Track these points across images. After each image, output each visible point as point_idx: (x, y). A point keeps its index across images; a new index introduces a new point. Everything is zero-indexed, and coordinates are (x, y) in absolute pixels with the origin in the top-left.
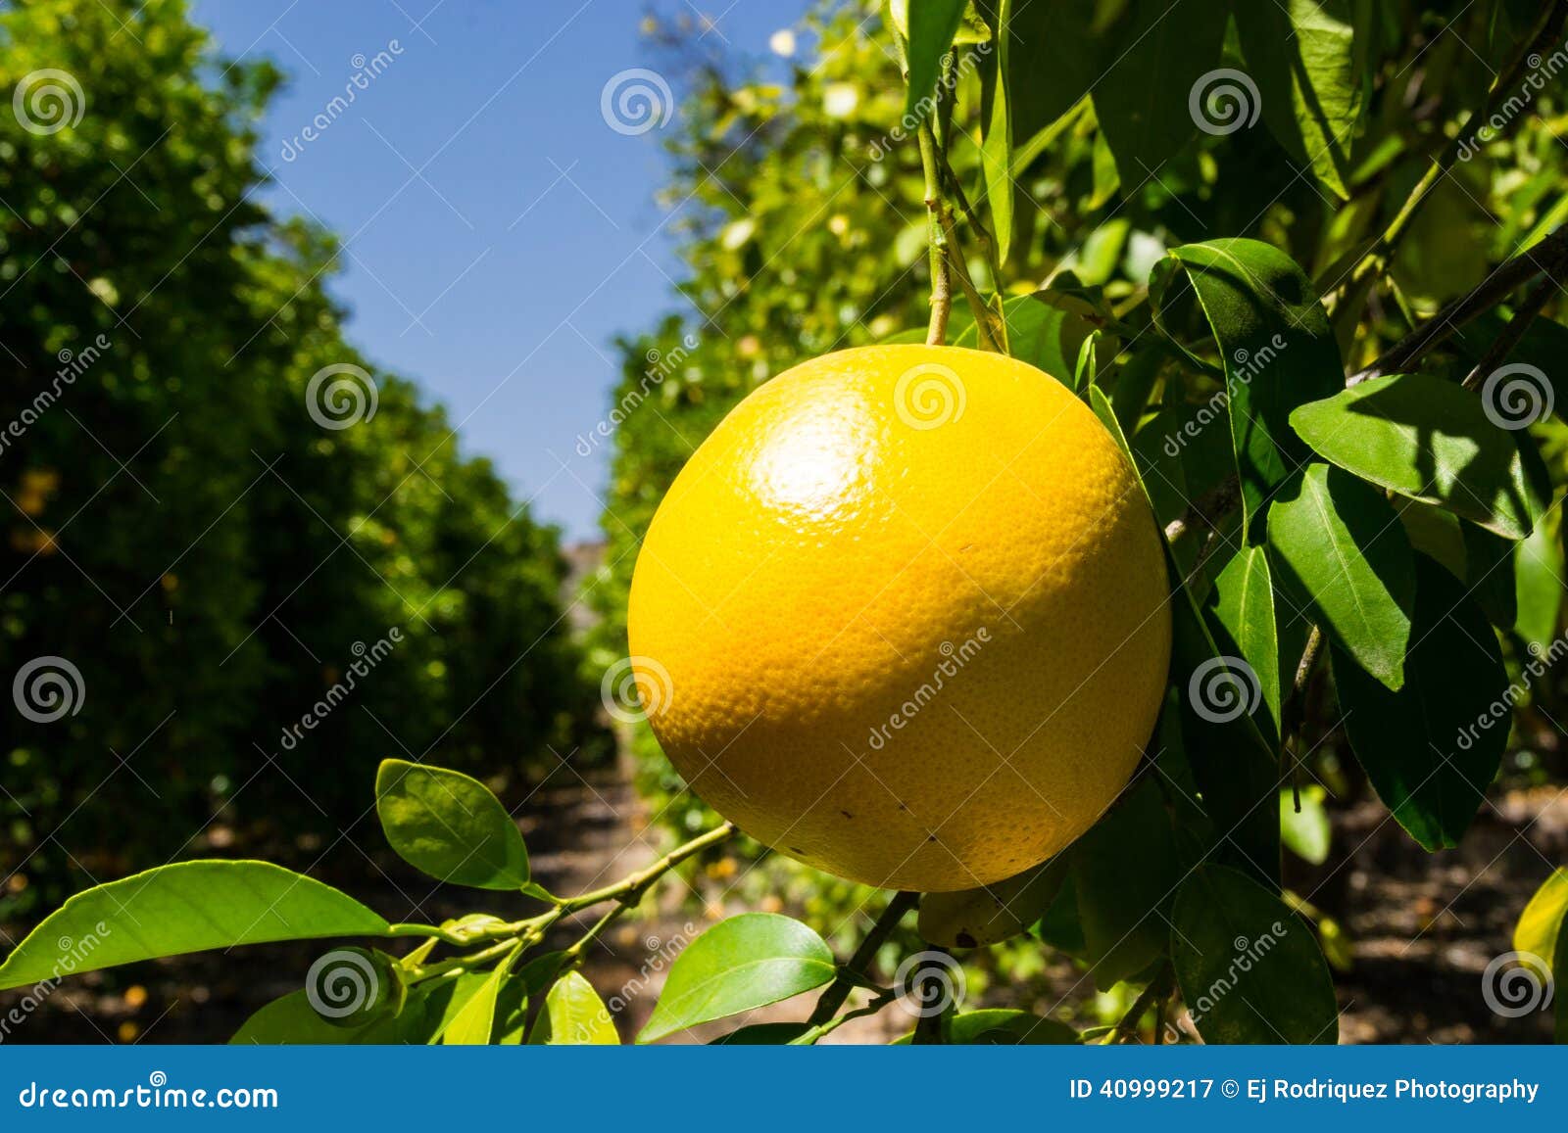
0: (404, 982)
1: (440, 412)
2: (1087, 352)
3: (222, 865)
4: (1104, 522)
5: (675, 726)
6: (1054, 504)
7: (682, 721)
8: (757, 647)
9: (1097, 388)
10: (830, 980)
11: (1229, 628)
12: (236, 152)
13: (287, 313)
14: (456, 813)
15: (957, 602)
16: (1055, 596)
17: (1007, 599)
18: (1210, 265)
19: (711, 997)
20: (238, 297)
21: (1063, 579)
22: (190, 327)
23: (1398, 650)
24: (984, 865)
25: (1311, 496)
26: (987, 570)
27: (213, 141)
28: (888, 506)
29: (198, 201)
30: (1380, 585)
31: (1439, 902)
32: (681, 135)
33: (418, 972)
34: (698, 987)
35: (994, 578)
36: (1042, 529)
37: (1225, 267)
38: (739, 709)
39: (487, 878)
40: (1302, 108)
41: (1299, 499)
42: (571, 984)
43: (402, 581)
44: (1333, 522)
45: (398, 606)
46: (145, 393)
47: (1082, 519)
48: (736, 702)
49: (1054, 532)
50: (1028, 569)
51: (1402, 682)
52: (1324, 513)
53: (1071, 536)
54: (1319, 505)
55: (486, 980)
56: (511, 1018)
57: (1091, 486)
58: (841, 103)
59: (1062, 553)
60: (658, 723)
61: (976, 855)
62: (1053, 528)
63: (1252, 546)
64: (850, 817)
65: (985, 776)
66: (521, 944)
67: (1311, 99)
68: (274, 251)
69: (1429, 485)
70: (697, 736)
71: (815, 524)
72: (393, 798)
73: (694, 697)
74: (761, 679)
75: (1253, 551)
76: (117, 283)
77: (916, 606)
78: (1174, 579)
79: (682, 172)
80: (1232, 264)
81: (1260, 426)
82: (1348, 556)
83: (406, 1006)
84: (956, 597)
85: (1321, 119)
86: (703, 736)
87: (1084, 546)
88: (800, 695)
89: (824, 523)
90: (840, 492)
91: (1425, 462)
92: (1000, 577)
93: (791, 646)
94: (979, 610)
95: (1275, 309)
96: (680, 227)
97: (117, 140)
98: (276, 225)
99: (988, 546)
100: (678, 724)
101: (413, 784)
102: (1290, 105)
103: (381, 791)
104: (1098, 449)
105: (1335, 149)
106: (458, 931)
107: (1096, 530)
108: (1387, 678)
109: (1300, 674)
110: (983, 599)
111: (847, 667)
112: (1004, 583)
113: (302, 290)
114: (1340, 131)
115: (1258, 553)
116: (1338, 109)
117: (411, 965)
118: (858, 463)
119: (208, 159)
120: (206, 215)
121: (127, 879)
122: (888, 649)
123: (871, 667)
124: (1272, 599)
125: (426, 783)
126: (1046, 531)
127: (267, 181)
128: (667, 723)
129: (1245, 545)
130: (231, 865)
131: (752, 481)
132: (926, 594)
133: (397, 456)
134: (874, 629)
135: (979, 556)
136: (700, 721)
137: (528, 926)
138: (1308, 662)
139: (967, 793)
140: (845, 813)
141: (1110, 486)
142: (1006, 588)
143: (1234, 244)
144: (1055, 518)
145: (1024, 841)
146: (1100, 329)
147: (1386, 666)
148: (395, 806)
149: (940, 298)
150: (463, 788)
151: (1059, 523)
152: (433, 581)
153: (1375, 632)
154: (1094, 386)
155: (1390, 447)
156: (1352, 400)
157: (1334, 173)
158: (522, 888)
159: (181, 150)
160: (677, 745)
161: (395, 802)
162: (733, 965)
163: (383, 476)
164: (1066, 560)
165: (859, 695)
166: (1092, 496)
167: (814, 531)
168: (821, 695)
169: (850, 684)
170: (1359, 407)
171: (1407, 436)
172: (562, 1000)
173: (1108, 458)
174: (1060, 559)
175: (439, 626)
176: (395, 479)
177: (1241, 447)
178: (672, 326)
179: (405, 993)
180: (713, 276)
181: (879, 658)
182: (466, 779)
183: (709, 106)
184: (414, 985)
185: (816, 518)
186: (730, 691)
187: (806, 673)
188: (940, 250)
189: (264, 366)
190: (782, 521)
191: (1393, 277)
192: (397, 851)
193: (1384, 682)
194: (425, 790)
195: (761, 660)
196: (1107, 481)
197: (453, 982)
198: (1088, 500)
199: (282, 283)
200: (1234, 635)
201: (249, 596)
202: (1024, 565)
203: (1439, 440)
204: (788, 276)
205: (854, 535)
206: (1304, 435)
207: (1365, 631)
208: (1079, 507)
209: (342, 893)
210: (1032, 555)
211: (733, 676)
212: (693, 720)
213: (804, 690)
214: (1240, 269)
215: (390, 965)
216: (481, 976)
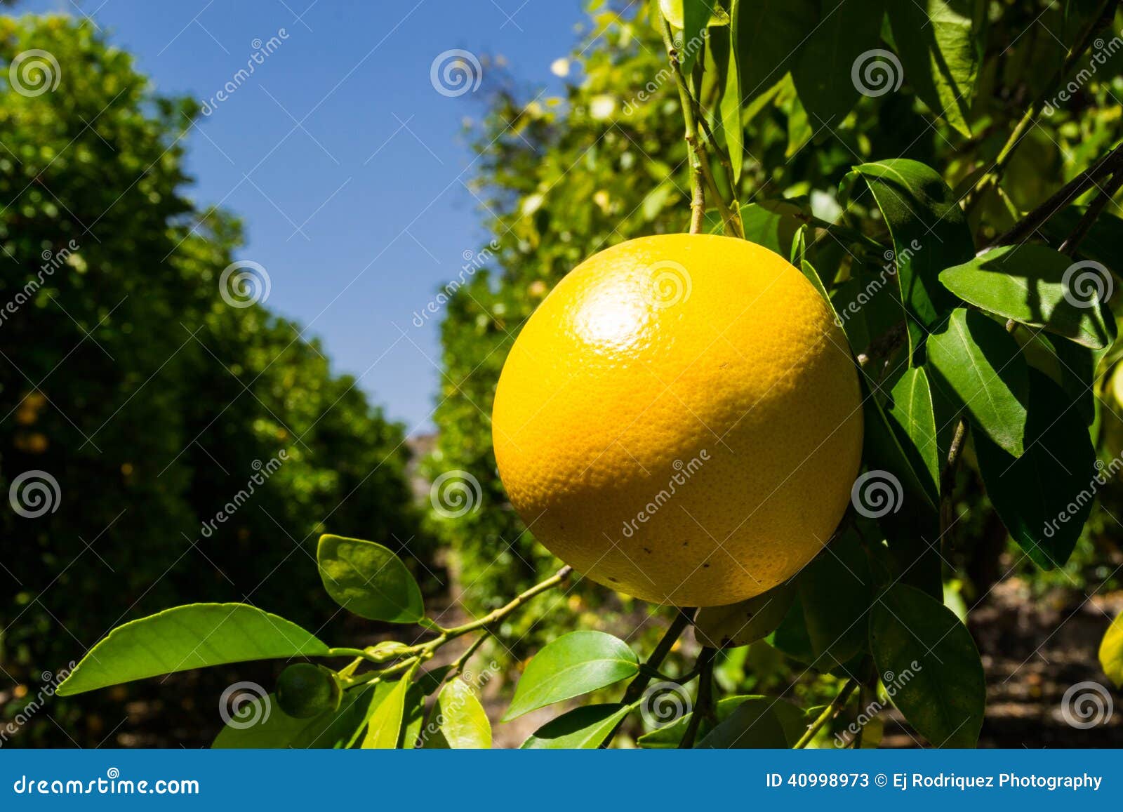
0: (340, 687)
1: (317, 343)
2: (798, 240)
3: (215, 606)
4: (816, 348)
5: (528, 495)
6: (782, 336)
7: (533, 492)
8: (584, 438)
9: (807, 262)
10: (635, 674)
11: (902, 424)
12: (169, 162)
13: (207, 275)
14: (372, 570)
15: (719, 402)
16: (785, 396)
17: (753, 399)
18: (881, 176)
19: (553, 688)
20: (172, 264)
21: (790, 385)
22: (138, 287)
23: (1019, 430)
24: (741, 584)
25: (956, 329)
26: (738, 380)
27: (152, 154)
28: (670, 340)
29: (141, 197)
30: (1005, 387)
31: (1044, 676)
32: (484, 141)
33: (350, 681)
34: (544, 683)
35: (743, 386)
36: (775, 352)
37: (891, 177)
38: (572, 480)
39: (395, 616)
40: (938, 76)
41: (947, 332)
42: (455, 686)
43: (292, 464)
44: (971, 346)
45: (290, 483)
46: (107, 335)
47: (801, 345)
48: (570, 476)
49: (784, 354)
50: (766, 379)
51: (1022, 451)
52: (965, 340)
53: (794, 357)
54: (961, 335)
55: (395, 685)
56: (414, 711)
57: (806, 324)
58: (603, 109)
59: (789, 368)
60: (515, 495)
61: (735, 577)
62: (782, 352)
63: (916, 367)
64: (649, 552)
65: (741, 521)
66: (419, 660)
67: (944, 69)
68: (196, 231)
69: (1036, 314)
70: (543, 501)
71: (621, 353)
72: (329, 561)
73: (541, 474)
74: (587, 459)
75: (917, 371)
76: (86, 257)
77: (692, 405)
78: (865, 389)
79: (486, 167)
80: (897, 176)
81: (919, 284)
82: (983, 369)
83: (341, 704)
84: (718, 399)
85: (951, 82)
86: (547, 501)
87: (803, 363)
88: (614, 469)
89: (627, 351)
90: (636, 331)
91: (1033, 300)
92: (748, 384)
93: (607, 436)
94: (734, 407)
95: (926, 205)
96: (485, 205)
97: (84, 156)
98: (198, 213)
99: (738, 364)
100: (530, 494)
101: (343, 551)
102: (929, 74)
103: (320, 557)
104: (811, 299)
105: (961, 101)
106: (376, 652)
107: (811, 352)
108: (1012, 449)
109: (951, 455)
110: (736, 400)
111: (646, 448)
112: (751, 388)
113: (216, 258)
114: (964, 90)
115: (920, 371)
116: (962, 76)
117: (345, 676)
118: (648, 311)
119: (149, 168)
120: (146, 206)
121: (151, 616)
122: (673, 436)
123: (662, 448)
124: (931, 401)
125: (352, 550)
126: (777, 354)
127: (189, 181)
128: (522, 494)
129: (911, 367)
130: (221, 607)
131: (576, 327)
132: (698, 397)
133: (287, 376)
134: (663, 422)
135: (733, 371)
136: (546, 490)
137: (423, 648)
138: (956, 447)
139: (730, 532)
140: (646, 550)
141: (819, 323)
142: (752, 392)
143: (897, 163)
144: (783, 345)
145: (768, 566)
146: (806, 223)
147: (1010, 440)
148: (332, 566)
149: (698, 204)
150: (377, 553)
151: (785, 348)
152: (315, 464)
153: (1003, 418)
154: (805, 261)
155: (1008, 292)
156: (981, 263)
157: (961, 120)
158: (419, 621)
159: (129, 161)
160: (530, 508)
161: (331, 564)
162: (567, 666)
163: (277, 391)
164: (791, 373)
165: (654, 467)
166: (808, 330)
167: (620, 357)
168: (628, 468)
169: (648, 460)
170: (987, 267)
171: (1020, 285)
172: (449, 698)
173: (817, 306)
174: (788, 372)
175: (319, 496)
176: (286, 392)
177: (906, 298)
178: (481, 276)
179: (341, 695)
180: (511, 239)
181: (668, 441)
182: (378, 547)
183: (504, 119)
184: (347, 690)
185: (621, 349)
186: (566, 468)
187: (618, 454)
188: (697, 171)
189: (191, 313)
190: (598, 352)
191: (1003, 189)
192: (334, 599)
193: (1010, 452)
194: (351, 555)
195: (586, 448)
196: (817, 321)
197: (373, 688)
198: (805, 332)
199: (203, 254)
200: (905, 428)
201: (185, 478)
202: (763, 377)
203: (1042, 286)
204: (566, 236)
205: (648, 359)
206: (950, 286)
207: (996, 417)
208: (799, 337)
209: (296, 626)
210: (769, 370)
211: (568, 458)
212: (540, 490)
213: (616, 465)
214: (901, 178)
215: (330, 674)
216: (392, 684)
